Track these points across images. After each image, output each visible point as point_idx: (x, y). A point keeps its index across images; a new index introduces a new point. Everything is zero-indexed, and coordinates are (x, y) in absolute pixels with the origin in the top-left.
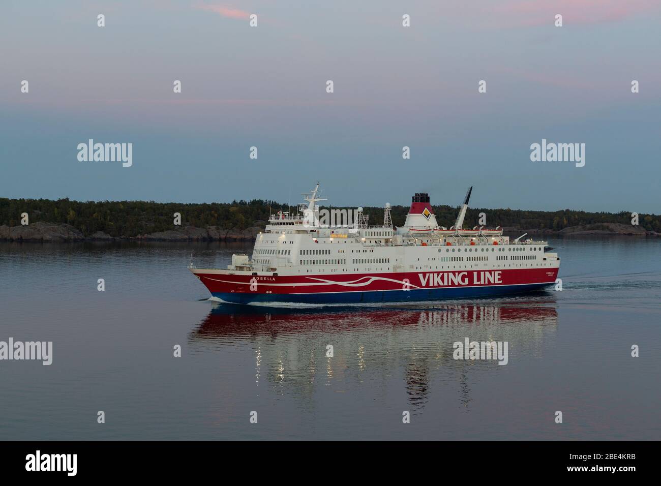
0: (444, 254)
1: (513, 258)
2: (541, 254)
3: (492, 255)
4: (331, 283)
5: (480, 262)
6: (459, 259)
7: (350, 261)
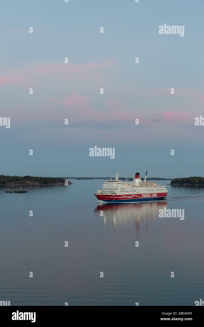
0: (146, 189)
1: (159, 190)
2: (164, 189)
3: (155, 189)
4: (126, 197)
5: (153, 191)
6: (149, 190)
7: (129, 191)
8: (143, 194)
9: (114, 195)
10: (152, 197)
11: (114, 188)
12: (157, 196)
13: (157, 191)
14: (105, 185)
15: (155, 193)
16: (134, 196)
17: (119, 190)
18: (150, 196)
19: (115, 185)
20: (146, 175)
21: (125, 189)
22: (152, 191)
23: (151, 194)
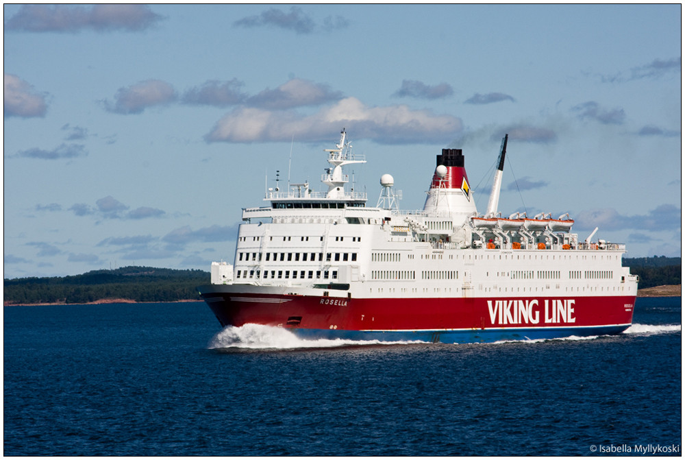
1: (587, 274)
2: (619, 270)
3: (564, 268)
5: (552, 282)
6: (530, 274)
8: (494, 300)
9: (335, 299)
10: (547, 321)
11: (332, 247)
12: (573, 320)
13: (575, 282)
15: (562, 299)
17: (363, 264)
18: (537, 313)
20: (501, 167)
21: (396, 258)
22: (543, 282)
23: (541, 300)
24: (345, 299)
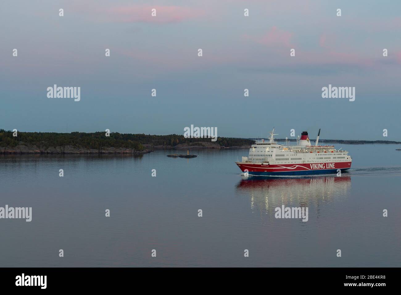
0: (318, 156)
1: (338, 158)
2: (346, 156)
3: (332, 157)
4: (285, 167)
5: (328, 160)
6: (322, 158)
7: (290, 159)
8: (312, 164)
9: (265, 165)
10: (327, 168)
11: (267, 153)
12: (334, 167)
13: (335, 159)
14: (254, 149)
15: (331, 163)
16: (297, 166)
17: (274, 157)
18: (324, 166)
19: (267, 149)
20: (319, 135)
21: (284, 155)
22: (326, 160)
23: (325, 164)
24: (268, 165)
